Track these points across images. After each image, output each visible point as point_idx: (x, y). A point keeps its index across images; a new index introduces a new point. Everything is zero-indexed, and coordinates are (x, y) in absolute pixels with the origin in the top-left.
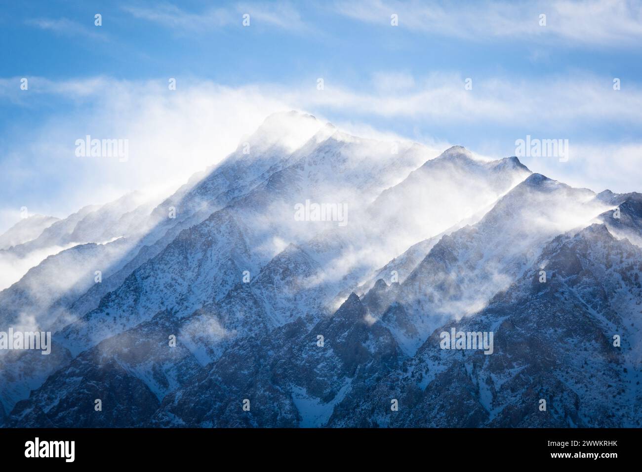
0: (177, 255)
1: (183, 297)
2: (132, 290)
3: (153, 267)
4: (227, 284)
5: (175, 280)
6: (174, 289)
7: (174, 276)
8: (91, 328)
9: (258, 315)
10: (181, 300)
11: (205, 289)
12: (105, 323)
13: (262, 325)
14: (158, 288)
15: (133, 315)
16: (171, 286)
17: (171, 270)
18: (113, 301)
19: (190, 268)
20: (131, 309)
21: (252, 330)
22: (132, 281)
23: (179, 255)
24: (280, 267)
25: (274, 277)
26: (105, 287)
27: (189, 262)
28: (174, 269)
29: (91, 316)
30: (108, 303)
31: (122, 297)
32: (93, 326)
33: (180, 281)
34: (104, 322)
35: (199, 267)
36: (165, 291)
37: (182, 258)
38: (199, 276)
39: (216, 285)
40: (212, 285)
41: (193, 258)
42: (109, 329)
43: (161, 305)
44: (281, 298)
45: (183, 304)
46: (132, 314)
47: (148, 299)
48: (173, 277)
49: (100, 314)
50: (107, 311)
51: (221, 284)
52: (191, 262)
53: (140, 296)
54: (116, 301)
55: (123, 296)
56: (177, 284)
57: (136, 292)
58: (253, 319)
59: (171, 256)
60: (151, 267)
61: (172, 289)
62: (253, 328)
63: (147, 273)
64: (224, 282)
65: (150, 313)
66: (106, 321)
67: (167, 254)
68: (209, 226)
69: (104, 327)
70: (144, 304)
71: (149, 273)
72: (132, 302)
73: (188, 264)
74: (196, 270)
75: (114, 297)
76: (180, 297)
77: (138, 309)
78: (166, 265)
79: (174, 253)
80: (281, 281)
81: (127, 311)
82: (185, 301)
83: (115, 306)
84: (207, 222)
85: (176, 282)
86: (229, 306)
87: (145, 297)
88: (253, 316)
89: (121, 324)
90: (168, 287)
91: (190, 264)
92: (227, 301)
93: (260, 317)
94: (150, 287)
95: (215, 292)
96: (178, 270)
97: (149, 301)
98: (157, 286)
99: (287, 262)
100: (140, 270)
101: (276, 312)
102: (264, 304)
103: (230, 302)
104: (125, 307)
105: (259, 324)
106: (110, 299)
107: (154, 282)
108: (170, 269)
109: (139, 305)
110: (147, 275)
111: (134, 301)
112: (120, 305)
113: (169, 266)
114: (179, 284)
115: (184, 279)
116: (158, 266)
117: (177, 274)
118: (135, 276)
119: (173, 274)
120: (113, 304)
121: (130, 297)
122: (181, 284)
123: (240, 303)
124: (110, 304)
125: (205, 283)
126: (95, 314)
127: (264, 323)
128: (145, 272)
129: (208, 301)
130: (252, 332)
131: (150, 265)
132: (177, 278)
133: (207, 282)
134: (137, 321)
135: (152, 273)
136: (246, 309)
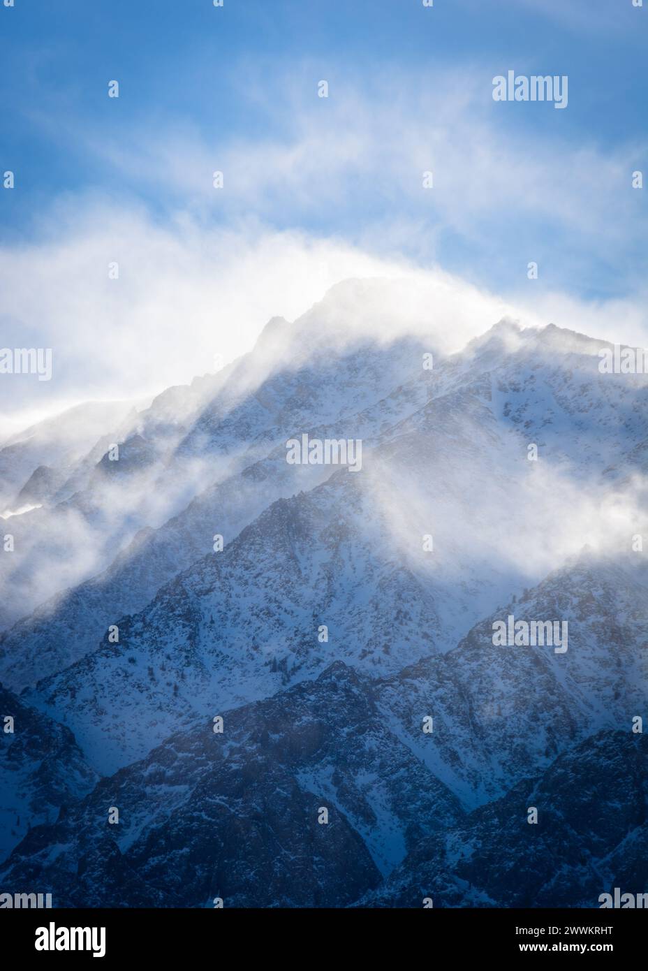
0: (270, 551)
1: (307, 638)
2: (179, 615)
3: (219, 572)
4: (410, 619)
5: (276, 601)
6: (278, 620)
7: (272, 594)
8: (99, 688)
9: (549, 689)
10: (302, 644)
11: (354, 626)
12: (130, 679)
13: (559, 710)
14: (238, 614)
15: (192, 667)
16: (269, 614)
17: (261, 580)
18: (140, 634)
19: (307, 580)
20: (184, 654)
21: (538, 720)
22: (178, 597)
23: (276, 550)
24: (571, 593)
25: (562, 612)
26: (75, 606)
27: (302, 566)
28: (269, 579)
29: (96, 663)
30: (129, 637)
31: (157, 628)
32: (106, 685)
33: (287, 603)
34: (126, 676)
35: (329, 579)
36: (257, 623)
37: (284, 557)
38: (333, 599)
39: (384, 620)
40: (370, 619)
41: (308, 559)
42: (142, 692)
43: (254, 652)
44: (584, 657)
45: (307, 652)
46: (189, 664)
47: (219, 638)
48: (270, 595)
49: (115, 659)
50: (129, 654)
51: (396, 619)
52: (305, 568)
53: (199, 630)
54: (146, 635)
55: (161, 627)
56: (279, 610)
57: (187, 620)
58: (537, 696)
59: (258, 551)
60: (215, 570)
61: (272, 620)
62: (541, 716)
63: (206, 581)
64: (402, 615)
65: (230, 666)
66: (132, 675)
67: (247, 547)
68: (333, 497)
69: (129, 688)
70: (210, 646)
71: (212, 583)
72: (183, 641)
73: (299, 570)
74: (323, 585)
75: (139, 625)
76: (298, 639)
77: (200, 655)
78: (247, 569)
79: (262, 545)
80: (577, 622)
81: (177, 658)
82: (313, 647)
83: (146, 645)
84: (327, 487)
85: (279, 607)
86: (474, 665)
87: (211, 633)
88: (537, 689)
89: (169, 684)
90: (261, 615)
91: (304, 572)
92: (468, 654)
93: (552, 694)
94: (219, 612)
95: (385, 635)
96: (278, 581)
97: (221, 641)
98: (233, 612)
99: (586, 584)
100: (191, 575)
101: (579, 686)
102: (550, 666)
103: (476, 657)
104: (169, 649)
105: (552, 707)
106: (132, 629)
107: (227, 601)
108: (260, 578)
109: (200, 647)
110: (208, 586)
111: (189, 638)
112: (157, 646)
113: (255, 572)
114: (286, 611)
115: (296, 602)
116: (229, 569)
117: (277, 590)
118: (181, 586)
119: (266, 590)
120: (139, 640)
121: (176, 630)
122: (292, 612)
123: (500, 659)
124: (133, 639)
125: (350, 613)
126: (104, 658)
127: (564, 707)
128: (203, 580)
129: (371, 652)
130: (538, 723)
131: (212, 567)
132: (279, 598)
133: (355, 612)
134: (202, 681)
135: (218, 584)
136: (516, 673)
